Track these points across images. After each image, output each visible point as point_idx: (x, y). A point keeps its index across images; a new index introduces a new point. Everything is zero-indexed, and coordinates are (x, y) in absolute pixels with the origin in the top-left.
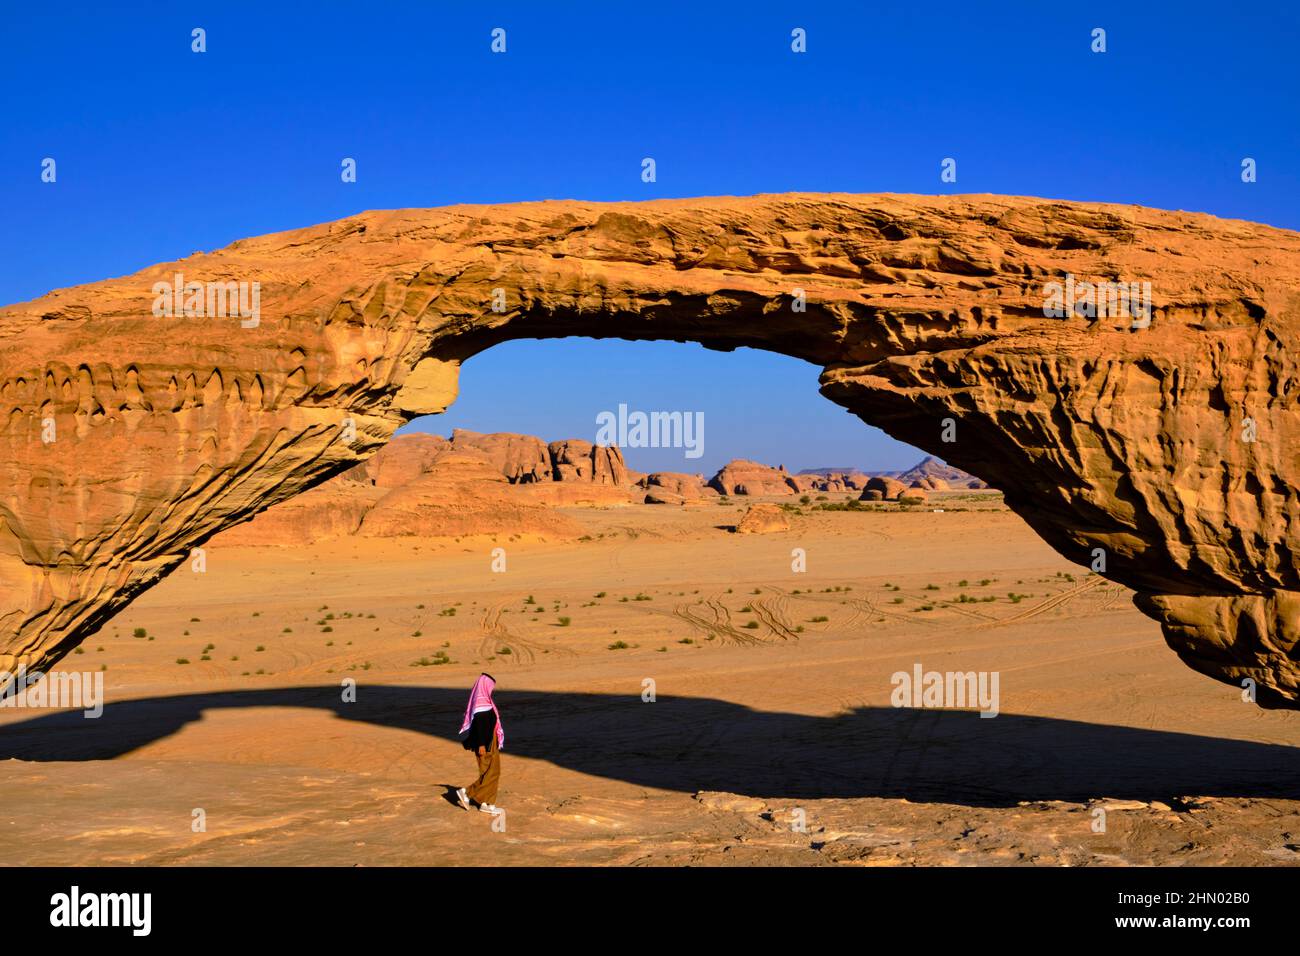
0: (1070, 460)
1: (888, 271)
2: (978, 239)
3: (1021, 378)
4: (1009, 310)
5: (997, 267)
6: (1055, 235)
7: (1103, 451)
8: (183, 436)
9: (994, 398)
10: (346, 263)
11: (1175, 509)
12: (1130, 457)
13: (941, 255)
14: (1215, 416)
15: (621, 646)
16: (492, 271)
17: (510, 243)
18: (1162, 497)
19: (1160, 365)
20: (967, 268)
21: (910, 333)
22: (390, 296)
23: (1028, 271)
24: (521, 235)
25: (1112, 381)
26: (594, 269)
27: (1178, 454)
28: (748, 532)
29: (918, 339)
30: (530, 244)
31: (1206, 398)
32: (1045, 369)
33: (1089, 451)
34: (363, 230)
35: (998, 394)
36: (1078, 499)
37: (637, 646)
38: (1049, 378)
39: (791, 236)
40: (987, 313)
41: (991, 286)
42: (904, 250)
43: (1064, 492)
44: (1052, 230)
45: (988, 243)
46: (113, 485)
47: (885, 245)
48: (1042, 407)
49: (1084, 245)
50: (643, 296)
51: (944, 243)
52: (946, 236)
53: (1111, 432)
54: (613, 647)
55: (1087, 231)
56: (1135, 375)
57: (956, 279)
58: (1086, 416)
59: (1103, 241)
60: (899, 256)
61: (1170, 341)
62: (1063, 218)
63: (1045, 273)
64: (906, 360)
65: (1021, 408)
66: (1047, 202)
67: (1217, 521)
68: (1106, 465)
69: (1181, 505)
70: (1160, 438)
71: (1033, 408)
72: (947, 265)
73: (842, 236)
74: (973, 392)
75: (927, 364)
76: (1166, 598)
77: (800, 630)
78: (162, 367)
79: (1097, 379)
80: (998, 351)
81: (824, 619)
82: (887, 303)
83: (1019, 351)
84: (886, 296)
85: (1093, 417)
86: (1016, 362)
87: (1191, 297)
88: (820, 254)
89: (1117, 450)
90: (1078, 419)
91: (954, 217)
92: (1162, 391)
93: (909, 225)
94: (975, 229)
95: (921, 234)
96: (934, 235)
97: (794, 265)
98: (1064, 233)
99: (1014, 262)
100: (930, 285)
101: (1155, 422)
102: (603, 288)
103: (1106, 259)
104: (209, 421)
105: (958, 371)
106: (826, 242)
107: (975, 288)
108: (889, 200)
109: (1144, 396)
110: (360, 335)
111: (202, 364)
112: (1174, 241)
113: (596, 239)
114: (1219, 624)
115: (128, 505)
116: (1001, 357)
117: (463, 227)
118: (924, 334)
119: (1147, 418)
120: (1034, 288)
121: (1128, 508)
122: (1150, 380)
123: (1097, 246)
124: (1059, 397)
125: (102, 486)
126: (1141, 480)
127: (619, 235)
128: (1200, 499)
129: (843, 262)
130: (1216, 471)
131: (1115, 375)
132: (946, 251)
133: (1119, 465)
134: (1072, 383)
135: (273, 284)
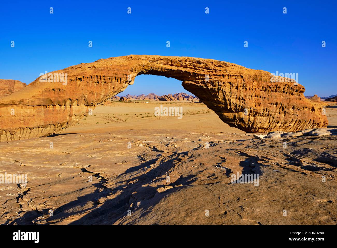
0: (218, 95)
1: (198, 68)
2: (211, 65)
3: (215, 84)
4: (214, 75)
5: (212, 69)
6: (218, 65)
7: (222, 94)
8: (110, 87)
9: (210, 86)
10: (132, 63)
11: (230, 101)
12: (226, 95)
13: (205, 67)
14: (236, 90)
15: (98, 123)
16: (149, 65)
17: (152, 61)
18: (229, 100)
19: (232, 83)
20: (209, 69)
21: (200, 77)
22: (137, 68)
23: (216, 70)
24: (154, 60)
25: (226, 85)
26: (162, 65)
27: (232, 95)
28: (105, 105)
29: (200, 78)
30: (155, 61)
31: (235, 87)
32: (218, 83)
33: (221, 94)
34: (132, 57)
35: (211, 86)
36: (217, 100)
37: (100, 123)
38: (218, 84)
39: (186, 63)
40: (211, 75)
41: (211, 71)
42: (201, 66)
43: (215, 99)
44: (218, 64)
45: (211, 66)
46: (100, 94)
47: (198, 65)
48: (216, 88)
49: (222, 67)
50: (167, 70)
51: (206, 65)
52: (207, 64)
53: (224, 91)
54: (97, 123)
55: (222, 65)
56: (228, 84)
57: (207, 70)
58: (222, 89)
59: (225, 66)
60: (200, 67)
61: (233, 80)
62: (220, 63)
63: (218, 70)
64: (198, 80)
65: (214, 88)
66: (218, 61)
67: (235, 103)
68: (222, 95)
69: (231, 101)
70: (230, 92)
71: (215, 88)
72: (206, 68)
73: (193, 63)
74: (208, 85)
75: (202, 81)
76: (224, 113)
77: (125, 121)
78: (108, 76)
79: (224, 84)
80: (213, 80)
81: (128, 119)
82: (198, 73)
83: (216, 80)
84: (198, 72)
85: (223, 89)
86: (215, 82)
87: (235, 75)
88: (189, 65)
89: (224, 94)
90: (221, 89)
91: (207, 62)
92: (231, 86)
93: (202, 62)
94: (210, 64)
95: (203, 64)
96: (205, 64)
97: (186, 67)
98: (219, 65)
99: (215, 68)
100: (203, 71)
101: (230, 90)
102: (162, 68)
103: (226, 69)
104: (113, 85)
105: (206, 82)
106: (191, 64)
107: (209, 71)
108: (199, 59)
109: (228, 87)
110: (132, 73)
111: (114, 76)
112: (233, 67)
113: (162, 61)
114: (231, 116)
115: (102, 97)
116: (213, 81)
117: (147, 58)
118: (201, 77)
119: (229, 90)
120: (217, 72)
121: (224, 101)
122: (230, 85)
123: (224, 67)
124: (219, 87)
125: (99, 94)
126: (227, 98)
127: (165, 61)
128: (233, 100)
129: (192, 67)
130: (236, 96)
131: (226, 84)
132: (206, 66)
133: (224, 96)
134: (221, 85)
135: (122, 65)
